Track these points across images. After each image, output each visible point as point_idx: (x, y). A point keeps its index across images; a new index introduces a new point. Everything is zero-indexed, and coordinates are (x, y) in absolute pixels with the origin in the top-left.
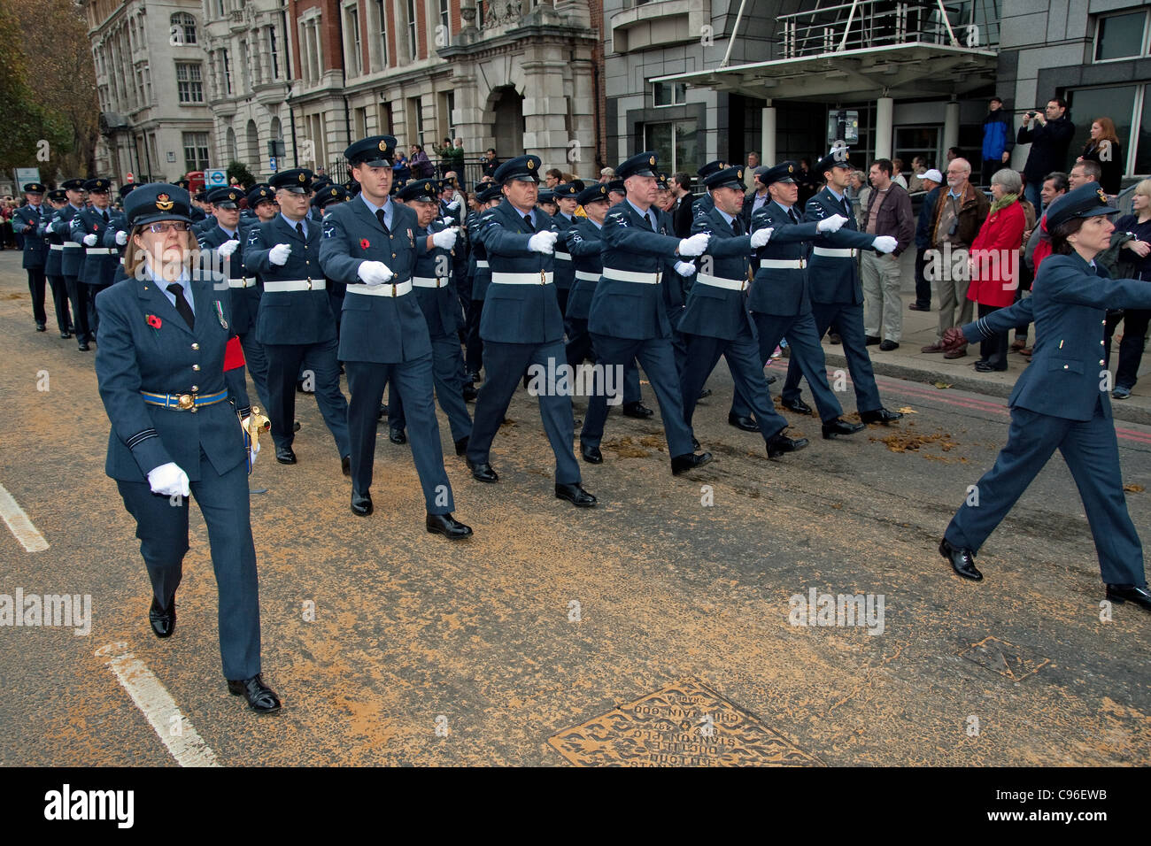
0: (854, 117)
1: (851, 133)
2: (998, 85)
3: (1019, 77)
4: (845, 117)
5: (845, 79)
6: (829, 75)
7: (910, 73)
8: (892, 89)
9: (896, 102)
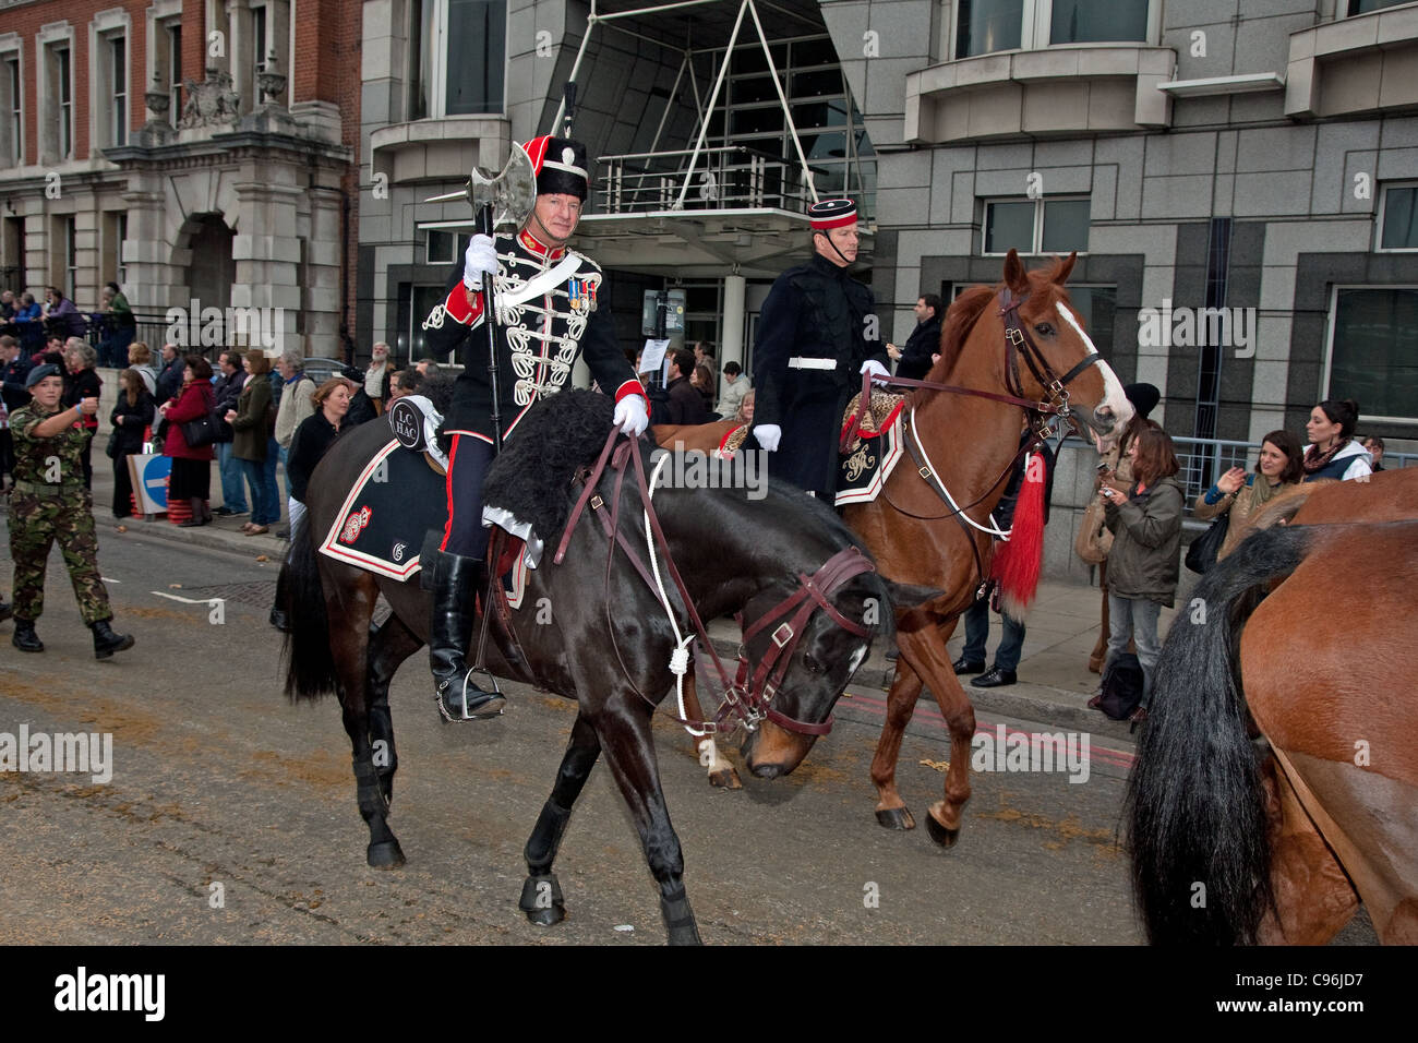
0: (679, 301)
1: (673, 322)
2: (874, 271)
3: (899, 263)
4: (665, 300)
5: (683, 246)
6: (663, 239)
7: (764, 249)
8: (743, 265)
9: (749, 281)
